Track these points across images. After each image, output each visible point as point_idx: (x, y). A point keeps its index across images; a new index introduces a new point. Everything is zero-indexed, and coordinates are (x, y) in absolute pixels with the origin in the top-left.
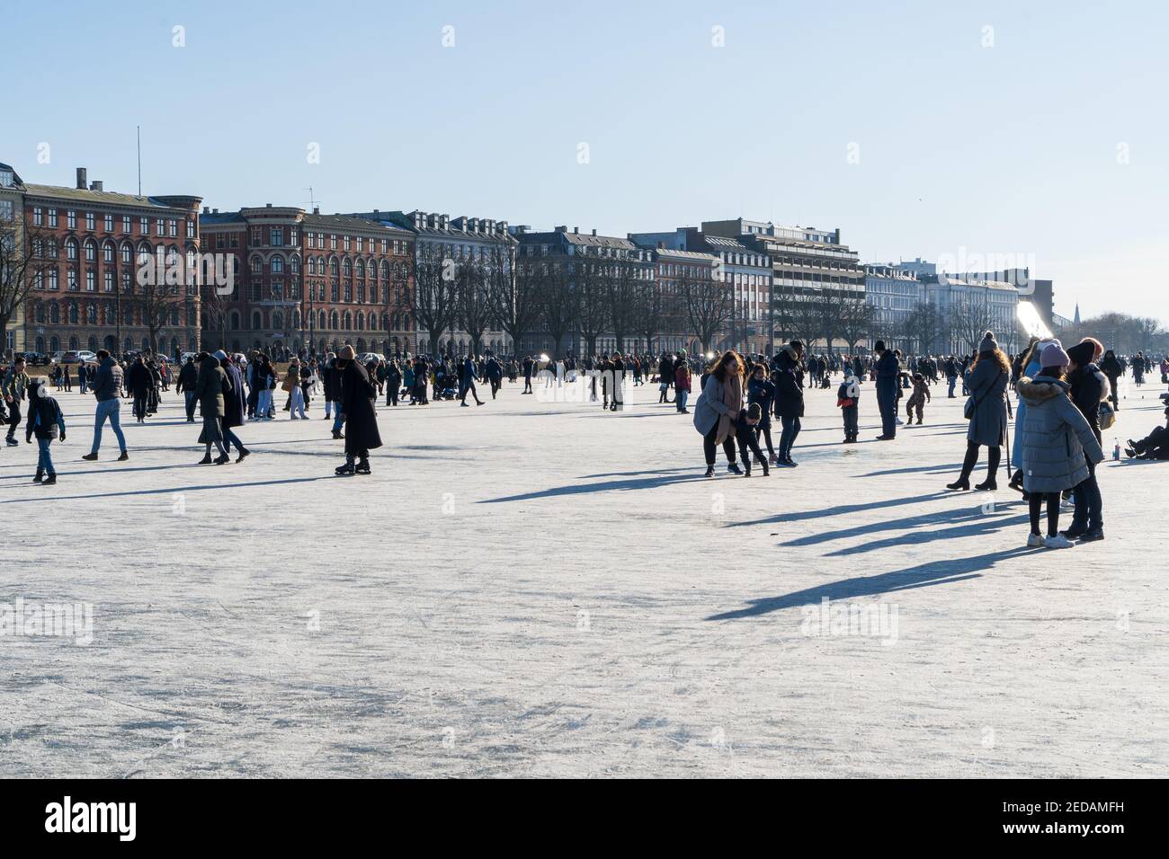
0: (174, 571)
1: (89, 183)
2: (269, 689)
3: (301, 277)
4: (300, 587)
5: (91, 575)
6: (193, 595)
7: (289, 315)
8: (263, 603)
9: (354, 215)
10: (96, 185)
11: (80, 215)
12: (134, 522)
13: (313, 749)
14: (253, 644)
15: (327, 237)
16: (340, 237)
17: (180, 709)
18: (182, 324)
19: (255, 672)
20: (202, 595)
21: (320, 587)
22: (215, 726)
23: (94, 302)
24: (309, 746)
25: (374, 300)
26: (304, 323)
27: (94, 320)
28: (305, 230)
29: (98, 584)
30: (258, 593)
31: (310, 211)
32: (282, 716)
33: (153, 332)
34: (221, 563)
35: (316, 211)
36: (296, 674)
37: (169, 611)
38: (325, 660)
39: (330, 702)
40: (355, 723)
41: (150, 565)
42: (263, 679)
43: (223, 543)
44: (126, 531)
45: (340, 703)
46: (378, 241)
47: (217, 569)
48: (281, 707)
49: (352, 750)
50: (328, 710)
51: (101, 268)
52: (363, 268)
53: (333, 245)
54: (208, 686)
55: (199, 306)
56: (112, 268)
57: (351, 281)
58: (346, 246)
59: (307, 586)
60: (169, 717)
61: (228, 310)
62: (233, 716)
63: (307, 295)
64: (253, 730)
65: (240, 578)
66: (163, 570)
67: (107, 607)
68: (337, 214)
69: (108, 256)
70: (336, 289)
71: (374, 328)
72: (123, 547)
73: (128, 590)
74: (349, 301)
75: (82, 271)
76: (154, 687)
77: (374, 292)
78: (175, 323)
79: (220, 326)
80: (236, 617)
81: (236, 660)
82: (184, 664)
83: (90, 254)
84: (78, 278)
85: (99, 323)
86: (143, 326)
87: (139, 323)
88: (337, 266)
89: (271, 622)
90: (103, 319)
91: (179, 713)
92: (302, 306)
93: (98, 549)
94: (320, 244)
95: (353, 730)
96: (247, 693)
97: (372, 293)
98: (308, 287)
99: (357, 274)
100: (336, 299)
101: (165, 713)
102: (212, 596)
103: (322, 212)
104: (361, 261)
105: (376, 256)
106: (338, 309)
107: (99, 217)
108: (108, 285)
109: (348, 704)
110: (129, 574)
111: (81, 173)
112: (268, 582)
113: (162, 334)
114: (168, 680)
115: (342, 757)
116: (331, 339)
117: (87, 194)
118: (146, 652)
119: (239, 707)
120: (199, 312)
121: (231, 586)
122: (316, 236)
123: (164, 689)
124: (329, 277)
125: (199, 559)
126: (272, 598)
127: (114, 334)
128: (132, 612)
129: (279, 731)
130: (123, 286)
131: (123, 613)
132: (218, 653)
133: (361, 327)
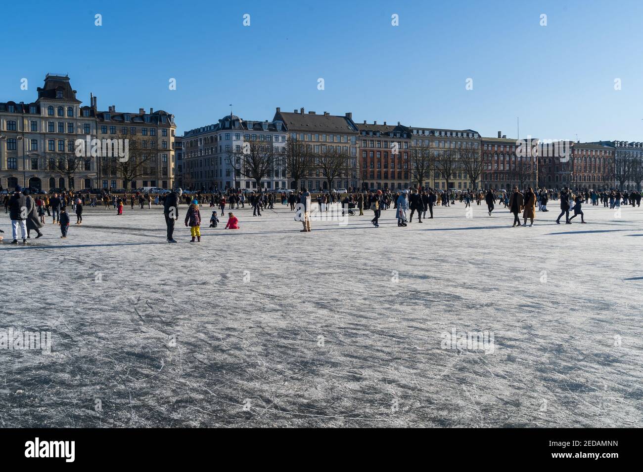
0: (533, 258)
1: (502, 136)
2: (567, 298)
3: (573, 164)
4: (576, 266)
5: (505, 258)
6: (539, 266)
7: (568, 176)
8: (564, 270)
9: (592, 143)
10: (504, 137)
11: (499, 146)
12: (518, 242)
13: (584, 319)
14: (561, 283)
15: (582, 150)
16: (587, 150)
17: (537, 302)
18: (531, 180)
19: (562, 292)
20: (542, 267)
21: (583, 267)
22: (549, 308)
23: (503, 173)
24: (583, 318)
25: (599, 171)
26: (574, 179)
27: (503, 179)
28: (574, 148)
29: (508, 261)
30: (561, 267)
31: (577, 142)
32: (573, 307)
33: (522, 183)
34: (548, 257)
35: (579, 142)
36: (577, 294)
37: (532, 271)
38: (586, 290)
39: (589, 304)
40: (599, 312)
41: (524, 256)
42: (565, 295)
43: (549, 251)
44: (516, 245)
45: (593, 305)
46: (601, 151)
47: (547, 258)
48: (572, 304)
49: (598, 320)
50: (589, 307)
51: (505, 162)
52: (595, 160)
53: (584, 153)
54: (546, 295)
55: (537, 174)
56: (509, 162)
57: (591, 165)
58: (589, 153)
59: (578, 266)
60: (534, 304)
61: (547, 175)
62: (555, 306)
63: (575, 170)
64: (562, 311)
65: (555, 262)
66: (529, 258)
67: (511, 268)
68: (586, 143)
69: (508, 159)
70: (585, 167)
71: (599, 181)
72: (515, 250)
73: (517, 263)
74: (590, 172)
75: (499, 164)
76: (529, 294)
77: (599, 168)
78: (529, 180)
79: (544, 180)
80: (554, 274)
81: (555, 288)
82: (537, 288)
83: (502, 158)
84: (498, 166)
85: (504, 180)
86: (519, 181)
87: (517, 180)
88: (586, 160)
89: (566, 277)
90: (506, 179)
91: (537, 303)
92: (573, 174)
93: (507, 250)
94: (580, 153)
95: (598, 314)
96: (560, 299)
97: (598, 169)
98: (575, 167)
99: (593, 163)
100: (585, 171)
101: (532, 303)
102: (546, 267)
103: (580, 142)
104: (595, 158)
105: (600, 156)
106: (586, 174)
107: (505, 147)
108: (507, 168)
109: (596, 306)
110: (518, 259)
111: (499, 133)
112: (564, 264)
113: (525, 183)
114: (533, 292)
115: (595, 323)
116: (583, 185)
117: (501, 139)
118: (525, 283)
119: (557, 303)
120: (537, 176)
121: (551, 264)
122: (578, 150)
123: (532, 295)
124: (583, 164)
125: (541, 255)
126: (567, 269)
127: (509, 183)
128: (520, 271)
129: (572, 312)
130: (512, 168)
131: (517, 270)
132: (549, 285)
133: (594, 180)
